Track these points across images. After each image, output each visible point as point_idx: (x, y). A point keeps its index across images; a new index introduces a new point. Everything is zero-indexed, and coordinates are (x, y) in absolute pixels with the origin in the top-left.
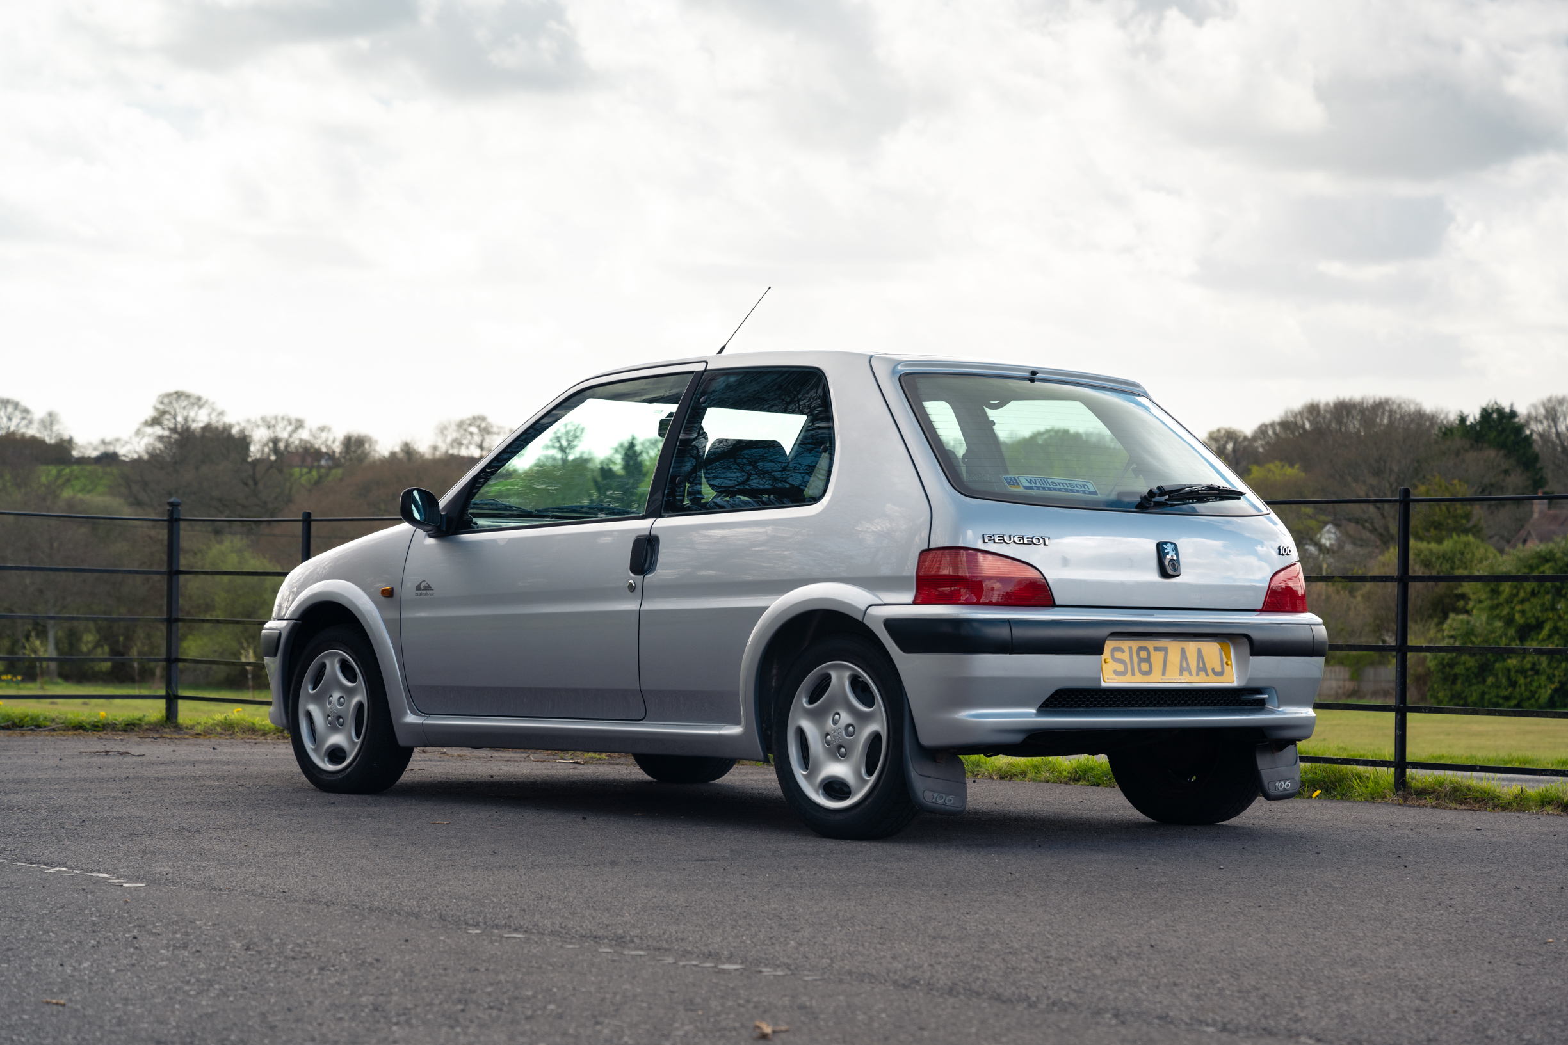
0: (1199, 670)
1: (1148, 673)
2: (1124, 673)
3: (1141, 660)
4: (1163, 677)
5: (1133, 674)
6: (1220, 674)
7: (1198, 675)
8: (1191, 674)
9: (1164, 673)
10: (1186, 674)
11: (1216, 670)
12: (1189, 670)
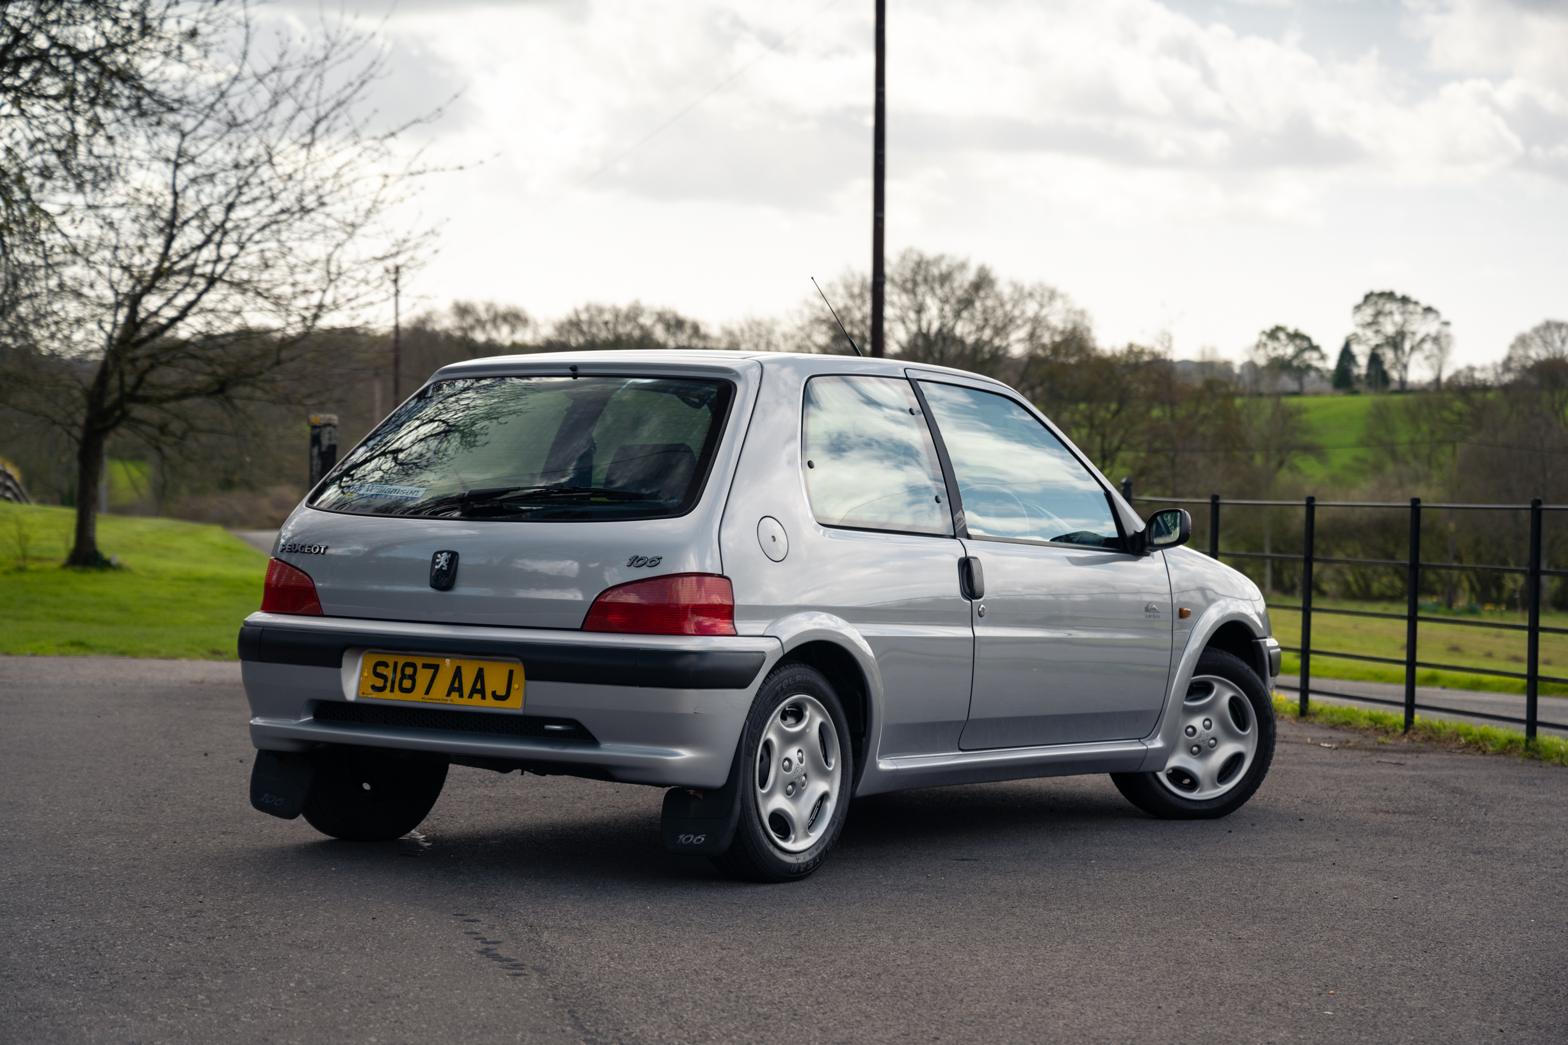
0: (474, 691)
1: (409, 691)
2: (381, 689)
3: (404, 676)
4: (426, 696)
5: (392, 690)
6: (504, 698)
7: (470, 696)
8: (461, 696)
9: (427, 693)
10: (455, 695)
11: (498, 693)
12: (460, 690)
